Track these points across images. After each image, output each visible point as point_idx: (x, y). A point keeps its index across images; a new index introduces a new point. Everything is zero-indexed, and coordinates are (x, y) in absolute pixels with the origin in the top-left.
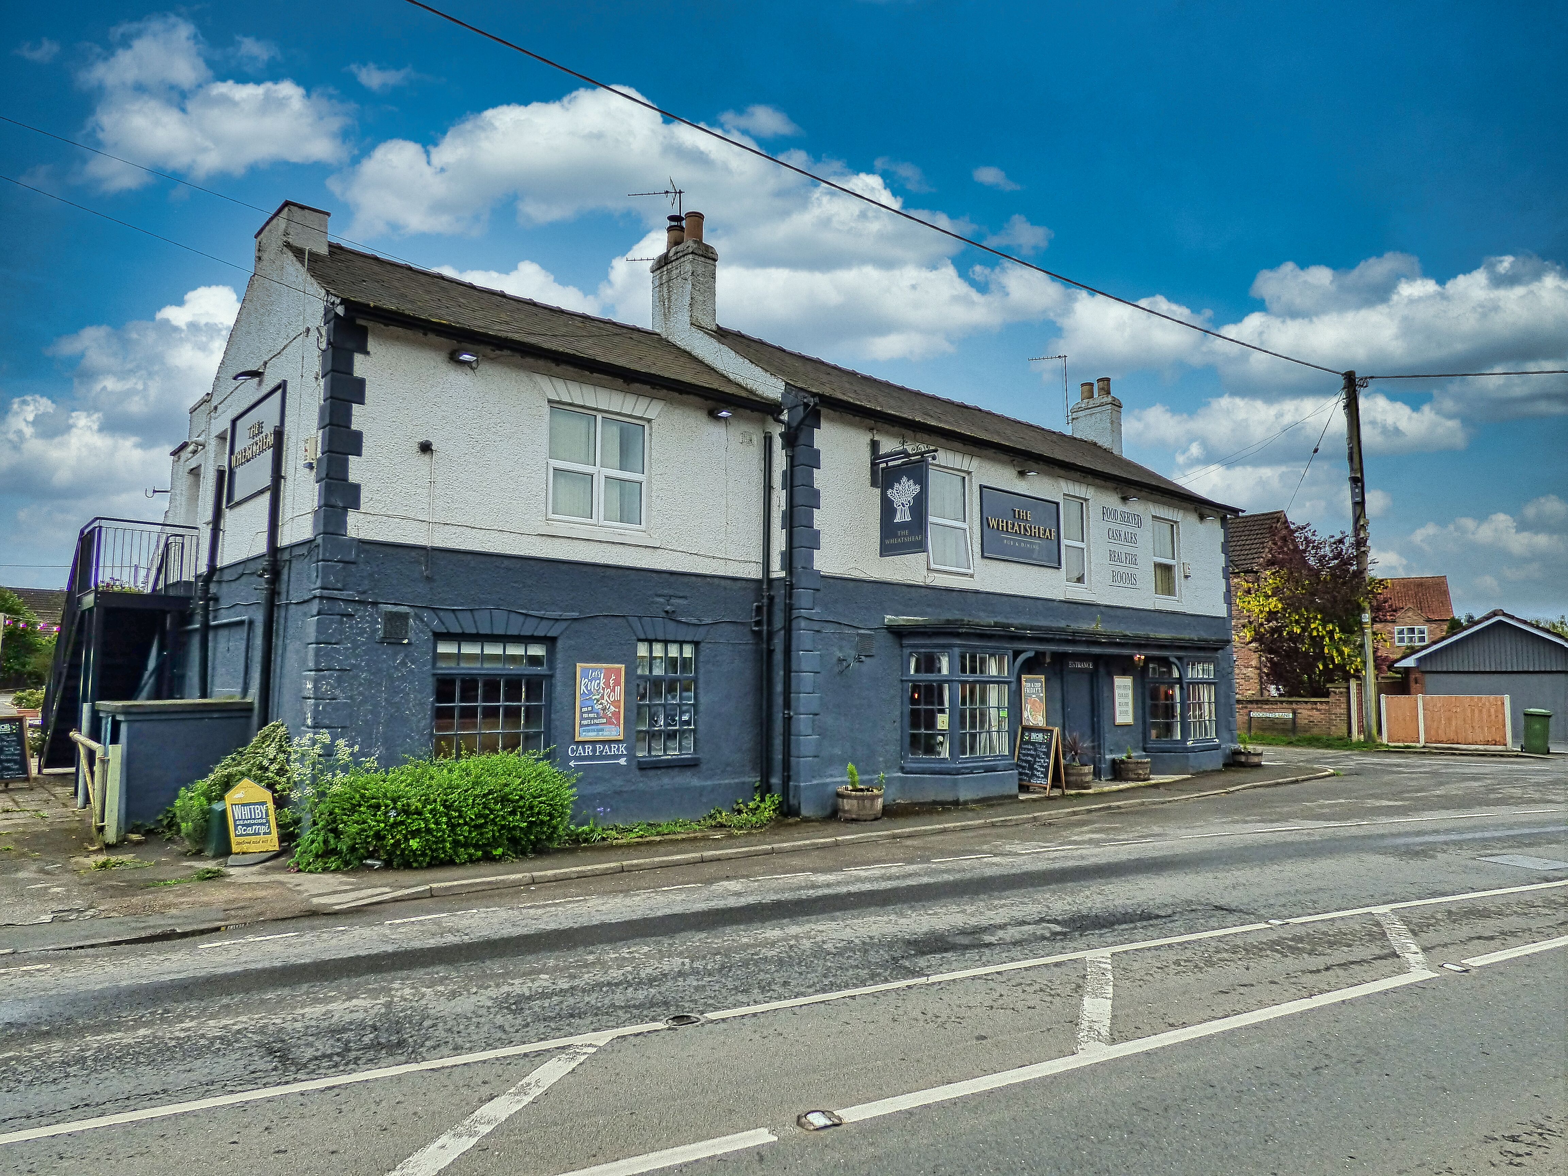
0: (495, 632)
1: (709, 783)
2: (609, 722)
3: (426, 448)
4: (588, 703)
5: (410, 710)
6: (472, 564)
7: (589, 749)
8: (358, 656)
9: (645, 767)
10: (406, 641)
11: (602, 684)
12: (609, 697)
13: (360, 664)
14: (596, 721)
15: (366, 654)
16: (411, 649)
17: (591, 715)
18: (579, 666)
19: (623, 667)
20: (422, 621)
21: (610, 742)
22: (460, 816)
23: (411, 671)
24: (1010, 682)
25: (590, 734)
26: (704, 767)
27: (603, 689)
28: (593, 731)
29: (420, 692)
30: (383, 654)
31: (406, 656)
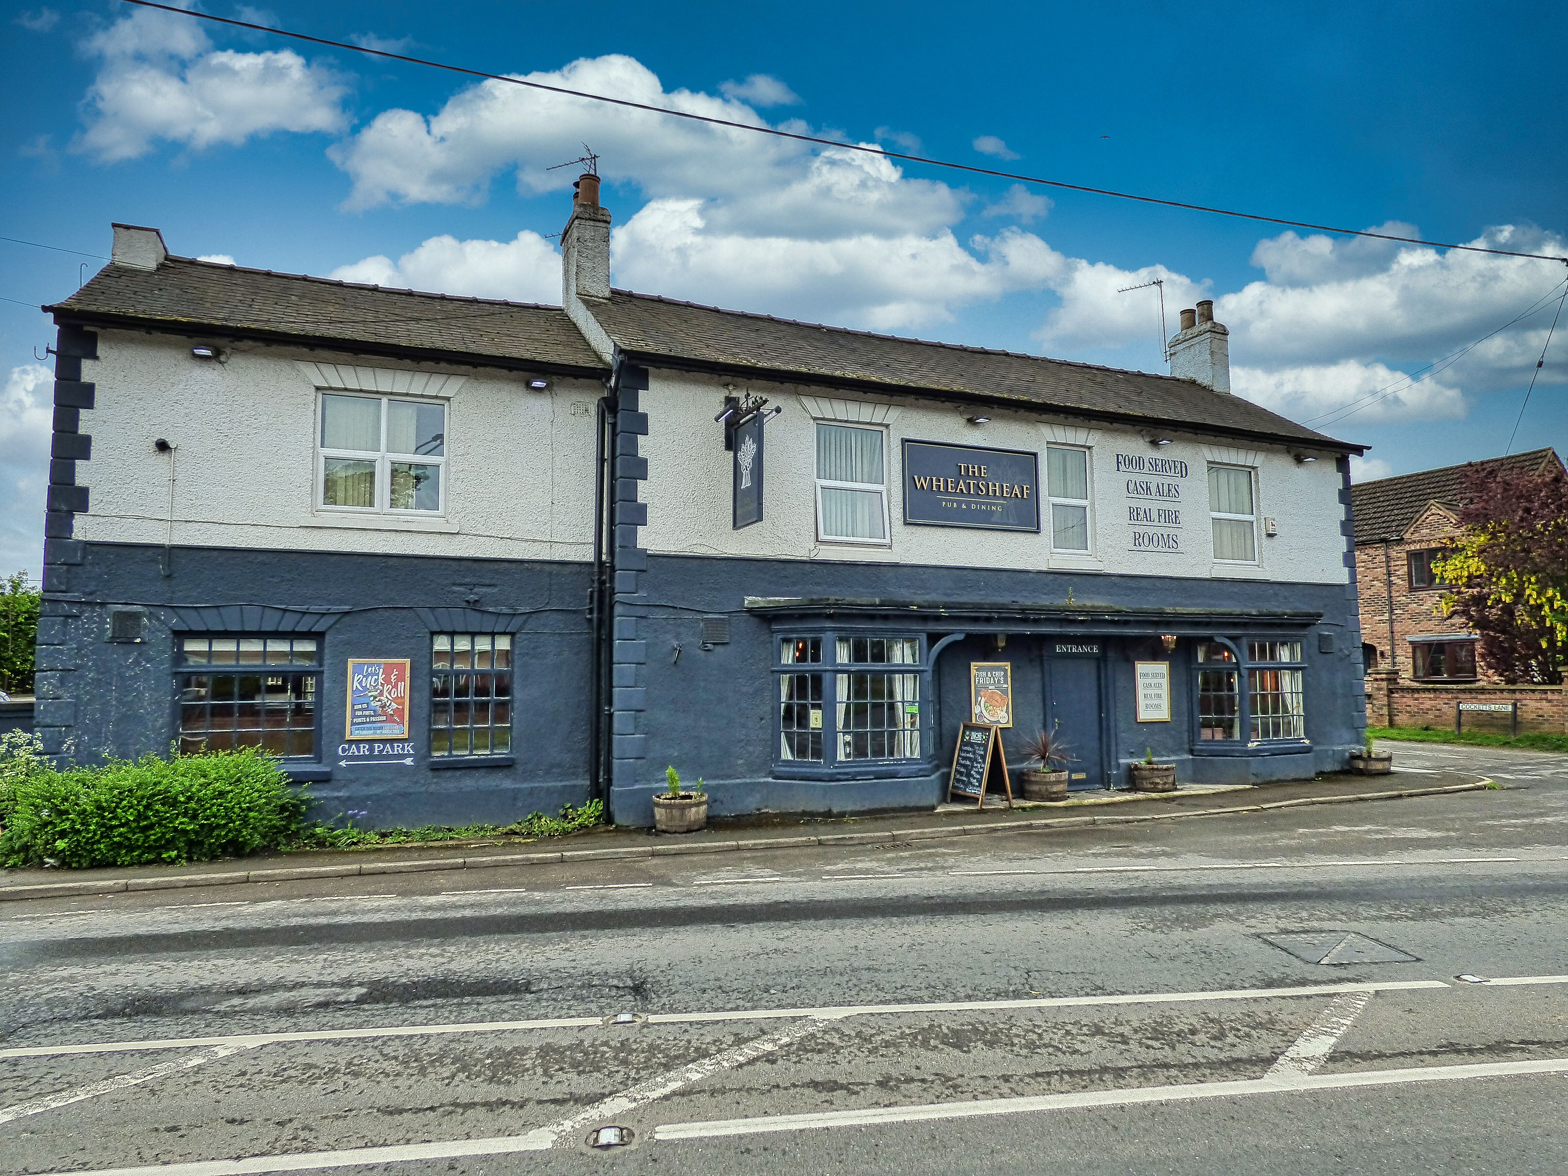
0: (247, 629)
1: (525, 785)
2: (390, 719)
3: (163, 446)
4: (362, 700)
5: (146, 709)
6: (220, 560)
7: (364, 749)
8: (84, 656)
9: (438, 768)
10: (138, 640)
11: (380, 680)
12: (390, 694)
13: (86, 664)
14: (373, 719)
15: (93, 654)
16: (144, 648)
17: (367, 713)
18: (351, 662)
19: (408, 661)
20: (158, 619)
21: (392, 741)
22: (115, 818)
23: (147, 670)
24: (923, 671)
25: (365, 732)
26: (520, 768)
27: (382, 685)
28: (370, 729)
29: (154, 690)
30: (113, 653)
31: (140, 654)
